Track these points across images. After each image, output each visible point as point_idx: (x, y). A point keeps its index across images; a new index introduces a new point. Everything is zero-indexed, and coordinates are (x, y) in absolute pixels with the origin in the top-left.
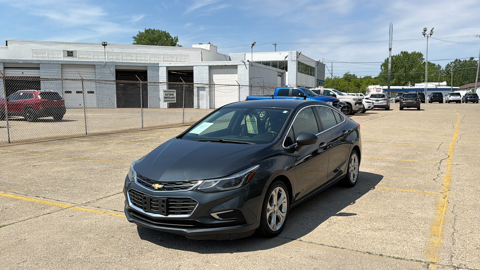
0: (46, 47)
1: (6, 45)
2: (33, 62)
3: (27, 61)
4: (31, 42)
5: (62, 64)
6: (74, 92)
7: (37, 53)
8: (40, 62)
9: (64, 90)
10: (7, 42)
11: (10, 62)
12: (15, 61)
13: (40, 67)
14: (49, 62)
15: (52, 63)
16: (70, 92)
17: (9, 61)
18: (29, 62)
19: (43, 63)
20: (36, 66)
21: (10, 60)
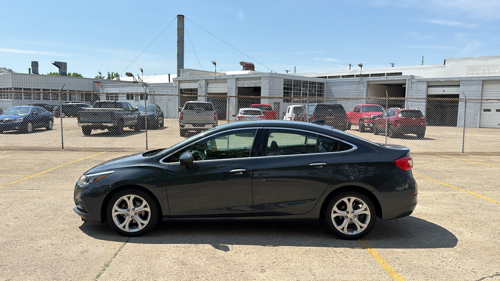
0: (483, 63)
1: (444, 63)
2: (454, 80)
3: (448, 79)
4: (467, 59)
5: (483, 81)
6: (493, 111)
7: (472, 69)
8: (461, 79)
9: (484, 108)
10: (445, 60)
11: (433, 81)
12: (437, 79)
13: (460, 85)
14: (470, 79)
15: (473, 79)
16: (489, 110)
17: (432, 79)
18: (450, 80)
19: (463, 81)
20: (456, 84)
21: (434, 79)
